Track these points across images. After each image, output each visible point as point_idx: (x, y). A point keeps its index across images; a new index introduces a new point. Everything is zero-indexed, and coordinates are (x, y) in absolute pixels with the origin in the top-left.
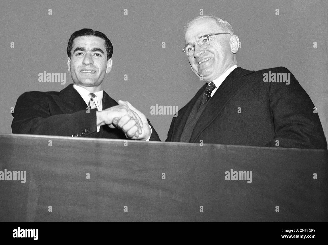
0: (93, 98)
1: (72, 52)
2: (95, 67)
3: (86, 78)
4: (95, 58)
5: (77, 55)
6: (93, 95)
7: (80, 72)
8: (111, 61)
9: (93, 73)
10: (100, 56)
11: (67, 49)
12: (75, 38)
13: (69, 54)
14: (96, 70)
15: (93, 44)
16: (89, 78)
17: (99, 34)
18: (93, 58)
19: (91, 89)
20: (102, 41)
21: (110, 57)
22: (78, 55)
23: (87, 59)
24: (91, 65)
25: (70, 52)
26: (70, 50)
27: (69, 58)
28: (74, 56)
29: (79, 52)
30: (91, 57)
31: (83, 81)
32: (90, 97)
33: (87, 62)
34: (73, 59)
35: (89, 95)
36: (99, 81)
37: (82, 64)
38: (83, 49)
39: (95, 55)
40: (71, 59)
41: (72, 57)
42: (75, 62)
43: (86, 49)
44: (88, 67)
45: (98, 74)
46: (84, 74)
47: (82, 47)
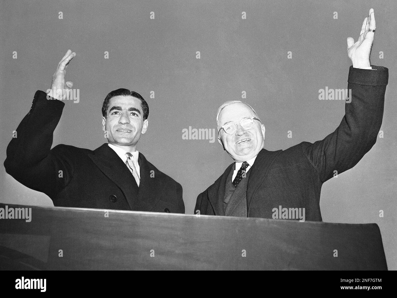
0: (130, 157)
1: (108, 111)
2: (132, 126)
3: (123, 138)
4: (131, 118)
5: (112, 114)
6: (130, 155)
7: (116, 132)
8: (146, 122)
9: (129, 132)
10: (137, 115)
11: (103, 109)
12: (111, 97)
13: (104, 114)
14: (133, 129)
15: (130, 104)
16: (125, 138)
17: (135, 94)
18: (130, 118)
19: (127, 149)
20: (139, 101)
21: (146, 118)
22: (114, 114)
23: (123, 118)
24: (127, 125)
25: (106, 112)
26: (106, 110)
27: (104, 118)
28: (109, 115)
29: (115, 110)
30: (127, 117)
31: (119, 141)
32: (127, 156)
33: (124, 121)
34: (108, 119)
35: (126, 154)
36: (135, 141)
37: (118, 123)
38: (119, 108)
39: (132, 114)
40: (106, 118)
41: (107, 116)
42: (111, 121)
43: (123, 108)
44: (124, 127)
45: (134, 133)
46: (120, 133)
47: (119, 106)
